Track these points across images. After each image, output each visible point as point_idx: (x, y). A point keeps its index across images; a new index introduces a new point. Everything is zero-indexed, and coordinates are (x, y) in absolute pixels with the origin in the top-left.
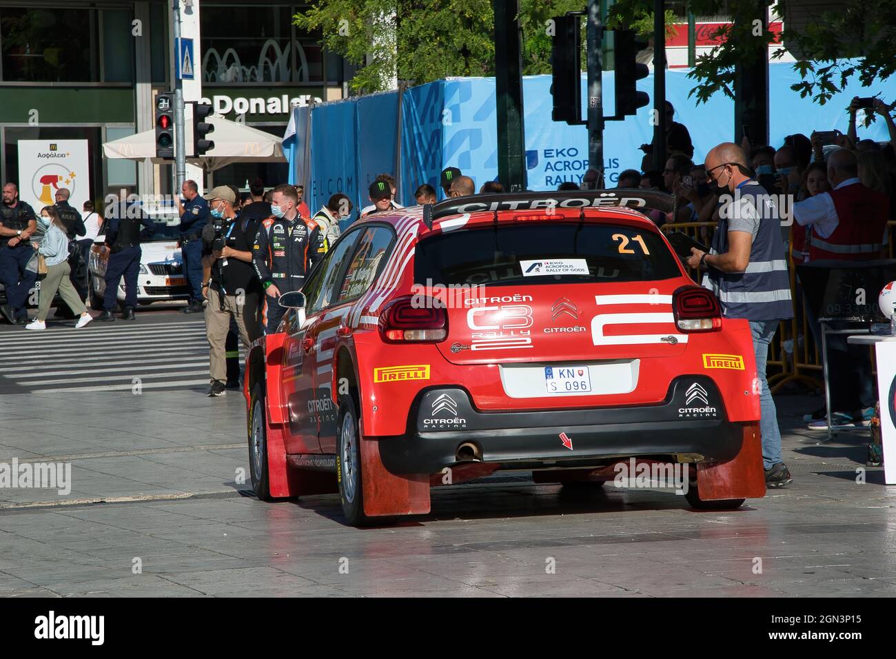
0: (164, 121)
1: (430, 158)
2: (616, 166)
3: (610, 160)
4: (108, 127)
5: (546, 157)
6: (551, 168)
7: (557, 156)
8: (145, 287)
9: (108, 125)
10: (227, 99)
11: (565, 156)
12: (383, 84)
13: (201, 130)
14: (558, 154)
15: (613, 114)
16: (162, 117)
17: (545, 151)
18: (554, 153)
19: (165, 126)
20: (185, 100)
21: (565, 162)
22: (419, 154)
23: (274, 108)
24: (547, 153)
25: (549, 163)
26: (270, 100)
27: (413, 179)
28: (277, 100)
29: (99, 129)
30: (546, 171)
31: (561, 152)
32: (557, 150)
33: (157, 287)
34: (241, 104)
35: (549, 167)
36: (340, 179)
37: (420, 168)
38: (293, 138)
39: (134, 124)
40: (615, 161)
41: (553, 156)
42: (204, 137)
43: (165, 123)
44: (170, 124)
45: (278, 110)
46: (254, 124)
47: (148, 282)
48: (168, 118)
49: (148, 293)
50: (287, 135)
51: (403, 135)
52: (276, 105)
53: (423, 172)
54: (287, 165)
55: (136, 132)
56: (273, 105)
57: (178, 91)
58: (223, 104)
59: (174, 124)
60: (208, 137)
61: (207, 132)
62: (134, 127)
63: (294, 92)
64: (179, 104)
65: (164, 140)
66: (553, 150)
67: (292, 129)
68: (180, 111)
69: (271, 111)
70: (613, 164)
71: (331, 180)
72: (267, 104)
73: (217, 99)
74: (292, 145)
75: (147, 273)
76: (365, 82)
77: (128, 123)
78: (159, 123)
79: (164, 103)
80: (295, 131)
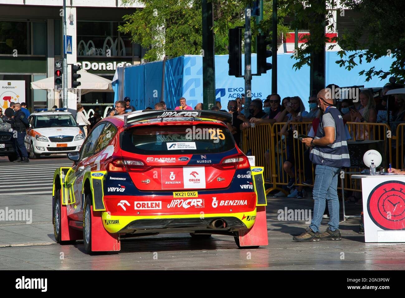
0: (58, 73)
1: (177, 91)
2: (260, 96)
3: (258, 93)
4: (34, 75)
5: (229, 91)
6: (231, 97)
7: (234, 91)
8: (47, 148)
9: (34, 74)
10: (88, 63)
11: (237, 91)
12: (158, 57)
13: (75, 77)
14: (234, 90)
15: (256, 73)
16: (57, 71)
17: (229, 89)
18: (233, 90)
19: (59, 75)
20: (68, 63)
21: (237, 94)
22: (173, 89)
23: (110, 67)
24: (229, 90)
25: (230, 94)
26: (108, 64)
27: (170, 101)
28: (111, 64)
29: (30, 76)
30: (229, 98)
31: (236, 90)
32: (234, 88)
33: (53, 148)
34: (95, 65)
35: (230, 96)
36: (137, 100)
37: (173, 96)
38: (117, 82)
39: (46, 74)
40: (260, 94)
41: (232, 91)
42: (76, 80)
43: (59, 73)
44: (61, 74)
45: (112, 69)
46: (101, 75)
47: (49, 145)
48: (60, 71)
49: (48, 150)
50: (114, 80)
51: (165, 80)
52: (110, 66)
53: (174, 98)
54: (114, 93)
55: (47, 77)
56: (109, 66)
57: (65, 59)
58: (87, 65)
59: (63, 75)
60: (78, 80)
61: (78, 78)
62: (46, 75)
63: (119, 60)
64: (65, 65)
65: (58, 81)
66: (232, 88)
67: (116, 77)
68: (65, 68)
69: (108, 69)
70: (259, 95)
71: (133, 100)
72: (106, 66)
73: (84, 63)
74: (116, 85)
75: (48, 141)
76: (150, 57)
77: (44, 74)
78: (56, 73)
79: (58, 64)
80: (117, 78)
